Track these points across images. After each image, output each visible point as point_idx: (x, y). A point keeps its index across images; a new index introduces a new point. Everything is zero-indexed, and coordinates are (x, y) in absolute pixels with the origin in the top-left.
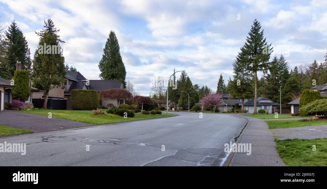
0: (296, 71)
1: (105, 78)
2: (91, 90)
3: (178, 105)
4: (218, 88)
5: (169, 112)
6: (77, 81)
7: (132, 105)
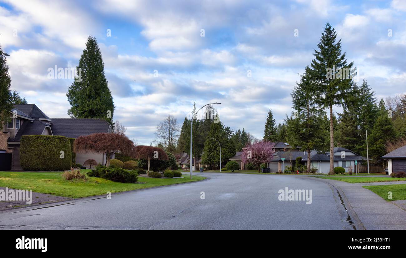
0: (383, 105)
1: (79, 116)
2: (57, 136)
3: (201, 161)
4: (265, 132)
5: (193, 174)
6: (31, 120)
7: (127, 162)
